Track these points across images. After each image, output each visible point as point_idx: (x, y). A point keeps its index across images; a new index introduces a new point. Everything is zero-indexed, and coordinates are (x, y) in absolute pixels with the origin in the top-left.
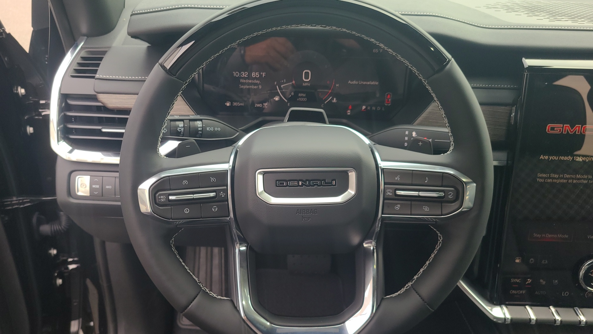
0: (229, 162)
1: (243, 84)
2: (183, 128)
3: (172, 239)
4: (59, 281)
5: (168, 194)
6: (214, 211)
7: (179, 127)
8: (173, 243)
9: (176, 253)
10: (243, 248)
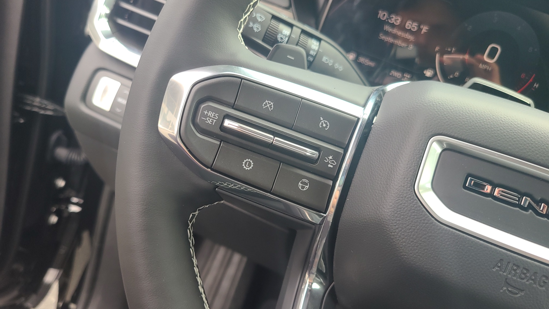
0: (364, 106)
1: (387, 33)
2: (287, 39)
3: (195, 211)
4: (54, 219)
5: (225, 114)
6: (300, 188)
7: (282, 34)
8: (194, 220)
9: (191, 242)
10: (316, 286)
